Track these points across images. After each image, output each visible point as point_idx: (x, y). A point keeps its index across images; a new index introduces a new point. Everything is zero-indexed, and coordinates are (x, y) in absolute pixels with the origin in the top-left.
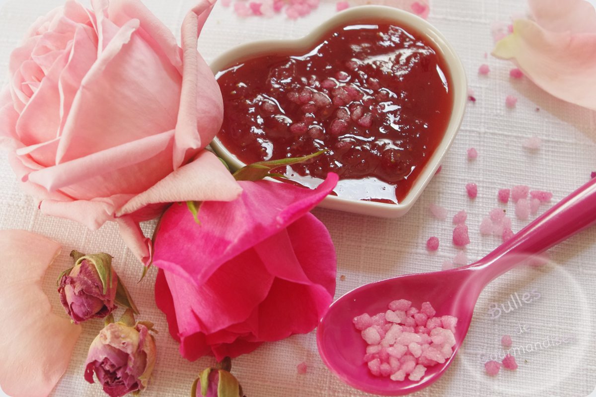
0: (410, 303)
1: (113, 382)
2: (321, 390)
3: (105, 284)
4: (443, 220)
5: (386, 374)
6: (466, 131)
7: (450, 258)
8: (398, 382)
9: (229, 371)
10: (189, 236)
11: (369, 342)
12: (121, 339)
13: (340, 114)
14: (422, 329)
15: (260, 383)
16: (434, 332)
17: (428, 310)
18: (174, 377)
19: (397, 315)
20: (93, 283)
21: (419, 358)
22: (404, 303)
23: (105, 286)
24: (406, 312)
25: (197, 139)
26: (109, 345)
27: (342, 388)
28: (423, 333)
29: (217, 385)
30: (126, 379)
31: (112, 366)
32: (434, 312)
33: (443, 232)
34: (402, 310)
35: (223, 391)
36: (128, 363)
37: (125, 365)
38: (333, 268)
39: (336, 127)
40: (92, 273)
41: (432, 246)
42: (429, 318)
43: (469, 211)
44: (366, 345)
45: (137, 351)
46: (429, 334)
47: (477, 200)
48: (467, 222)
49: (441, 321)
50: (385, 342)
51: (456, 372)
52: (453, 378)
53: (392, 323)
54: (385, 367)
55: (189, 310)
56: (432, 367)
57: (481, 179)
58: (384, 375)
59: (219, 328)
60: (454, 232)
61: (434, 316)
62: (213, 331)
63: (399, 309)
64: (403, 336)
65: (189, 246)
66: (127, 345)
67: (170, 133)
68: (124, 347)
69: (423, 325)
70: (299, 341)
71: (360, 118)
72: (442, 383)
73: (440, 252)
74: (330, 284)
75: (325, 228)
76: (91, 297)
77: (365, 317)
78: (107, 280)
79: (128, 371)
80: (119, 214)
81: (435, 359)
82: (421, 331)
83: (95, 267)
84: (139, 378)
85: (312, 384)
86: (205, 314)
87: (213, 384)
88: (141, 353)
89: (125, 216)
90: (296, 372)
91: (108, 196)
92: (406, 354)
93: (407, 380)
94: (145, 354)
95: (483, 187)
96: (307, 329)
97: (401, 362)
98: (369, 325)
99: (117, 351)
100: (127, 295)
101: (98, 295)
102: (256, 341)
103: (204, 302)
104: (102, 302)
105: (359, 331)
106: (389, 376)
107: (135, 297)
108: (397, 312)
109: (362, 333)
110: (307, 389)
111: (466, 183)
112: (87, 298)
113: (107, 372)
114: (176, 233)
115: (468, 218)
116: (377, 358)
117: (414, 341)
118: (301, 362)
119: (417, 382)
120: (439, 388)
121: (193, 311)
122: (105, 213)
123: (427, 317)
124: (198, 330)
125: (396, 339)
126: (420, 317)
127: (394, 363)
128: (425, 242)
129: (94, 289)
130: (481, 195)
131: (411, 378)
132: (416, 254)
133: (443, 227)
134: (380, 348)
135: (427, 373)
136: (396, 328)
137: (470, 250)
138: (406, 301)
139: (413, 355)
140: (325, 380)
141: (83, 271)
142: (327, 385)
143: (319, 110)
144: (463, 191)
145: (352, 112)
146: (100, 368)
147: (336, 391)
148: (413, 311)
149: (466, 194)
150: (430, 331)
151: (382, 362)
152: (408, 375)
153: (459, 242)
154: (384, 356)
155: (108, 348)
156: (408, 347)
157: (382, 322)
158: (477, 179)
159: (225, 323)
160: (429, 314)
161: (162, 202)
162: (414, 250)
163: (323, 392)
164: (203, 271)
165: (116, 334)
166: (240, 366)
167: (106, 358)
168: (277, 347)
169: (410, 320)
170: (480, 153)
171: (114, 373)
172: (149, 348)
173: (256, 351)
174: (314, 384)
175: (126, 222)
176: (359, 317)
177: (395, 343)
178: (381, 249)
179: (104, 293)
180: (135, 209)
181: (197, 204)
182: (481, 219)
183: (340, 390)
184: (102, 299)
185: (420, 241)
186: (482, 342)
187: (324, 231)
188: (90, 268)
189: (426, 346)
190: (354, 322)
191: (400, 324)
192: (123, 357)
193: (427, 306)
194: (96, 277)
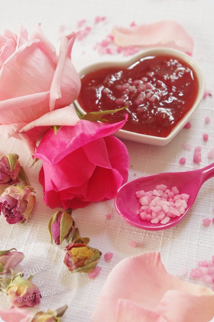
0: (166, 187)
1: (10, 216)
2: (116, 228)
3: (12, 167)
4: (189, 150)
5: (149, 219)
6: (206, 110)
7: (191, 168)
8: (155, 224)
9: (71, 215)
10: (54, 144)
11: (142, 204)
12: (15, 193)
13: (141, 96)
14: (171, 199)
15: (86, 223)
16: (177, 201)
17: (175, 191)
18: (43, 217)
19: (159, 192)
20: (6, 166)
21: (168, 213)
22: (163, 186)
23: (12, 168)
24: (164, 191)
25: (59, 94)
26: (8, 195)
27: (128, 228)
28: (171, 201)
29: (61, 219)
30: (16, 213)
31: (9, 206)
32: (178, 192)
33: (189, 156)
34: (162, 190)
35: (63, 222)
36: (17, 205)
37: (16, 206)
38: (127, 166)
39: (137, 102)
40: (6, 161)
41: (182, 162)
42: (175, 195)
43: (203, 147)
44: (141, 205)
45: (22, 199)
46: (174, 202)
47: (208, 142)
48: (201, 152)
49: (181, 196)
50: (151, 204)
51: (188, 224)
52: (186, 226)
53: (156, 196)
54: (149, 216)
55: (50, 180)
56: (174, 218)
57: (211, 132)
58: (148, 220)
59: (63, 189)
60: (194, 156)
61: (178, 194)
62: (60, 190)
63: (160, 190)
64: (160, 202)
65: (53, 149)
66: (17, 196)
67: (48, 92)
68: (16, 197)
69: (171, 198)
70: (109, 204)
71: (150, 97)
72: (180, 228)
73: (186, 165)
74: (125, 174)
75: (125, 147)
76: (4, 172)
77: (142, 192)
78: (13, 165)
79: (17, 209)
80: (20, 131)
81: (175, 214)
82: (170, 200)
83: (8, 159)
84: (23, 214)
85: (113, 225)
86: (57, 182)
87: (59, 218)
88: (24, 201)
89: (23, 133)
90: (105, 218)
91: (17, 123)
92: (161, 211)
93: (159, 223)
94: (27, 202)
95: (212, 136)
96: (112, 197)
97: (157, 214)
98: (144, 196)
99: (12, 198)
100: (26, 176)
101: (8, 172)
102: (86, 201)
103: (57, 176)
104: (10, 176)
105: (138, 199)
106: (150, 221)
107: (30, 179)
108: (159, 191)
109: (140, 200)
110: (109, 227)
111: (203, 134)
112: (2, 173)
113: (7, 209)
114: (48, 143)
115: (202, 150)
116: (145, 211)
117: (166, 205)
118: (108, 214)
119: (165, 225)
120: (178, 231)
121: (52, 181)
122: (13, 130)
123: (174, 194)
124: (52, 189)
125: (156, 203)
126: (171, 194)
127: (154, 214)
128: (179, 160)
129: (6, 169)
130: (210, 140)
131: (162, 222)
132: (174, 165)
133: (189, 154)
134: (148, 207)
135: (170, 221)
136: (157, 198)
137: (202, 165)
138: (164, 186)
139: (164, 212)
140: (119, 223)
141: (2, 160)
142: (120, 226)
143: (130, 94)
144: (201, 137)
145: (146, 95)
146: (4, 207)
147: (124, 229)
148: (168, 191)
149: (203, 139)
150: (175, 201)
151: (148, 213)
152: (160, 221)
153: (196, 161)
154: (149, 211)
155: (8, 197)
156: (162, 208)
157: (151, 195)
158: (209, 132)
159: (66, 186)
160: (175, 193)
161: (41, 125)
162: (173, 164)
163: (117, 229)
164: (55, 157)
165: (13, 190)
166: (77, 214)
167: (6, 201)
168: (97, 206)
169: (166, 195)
170: (212, 120)
171: (11, 210)
172: (29, 199)
173: (86, 207)
174: (114, 225)
175: (24, 136)
176: (139, 192)
177: (156, 205)
178: (156, 162)
179: (11, 171)
180: (28, 129)
181: (58, 127)
182: (209, 151)
183: (126, 229)
184: (9, 174)
185: (176, 159)
186: (203, 210)
187: (124, 148)
188: (6, 159)
189: (172, 208)
190: (136, 194)
191: (160, 197)
192: (15, 201)
193: (175, 189)
194: (8, 163)
